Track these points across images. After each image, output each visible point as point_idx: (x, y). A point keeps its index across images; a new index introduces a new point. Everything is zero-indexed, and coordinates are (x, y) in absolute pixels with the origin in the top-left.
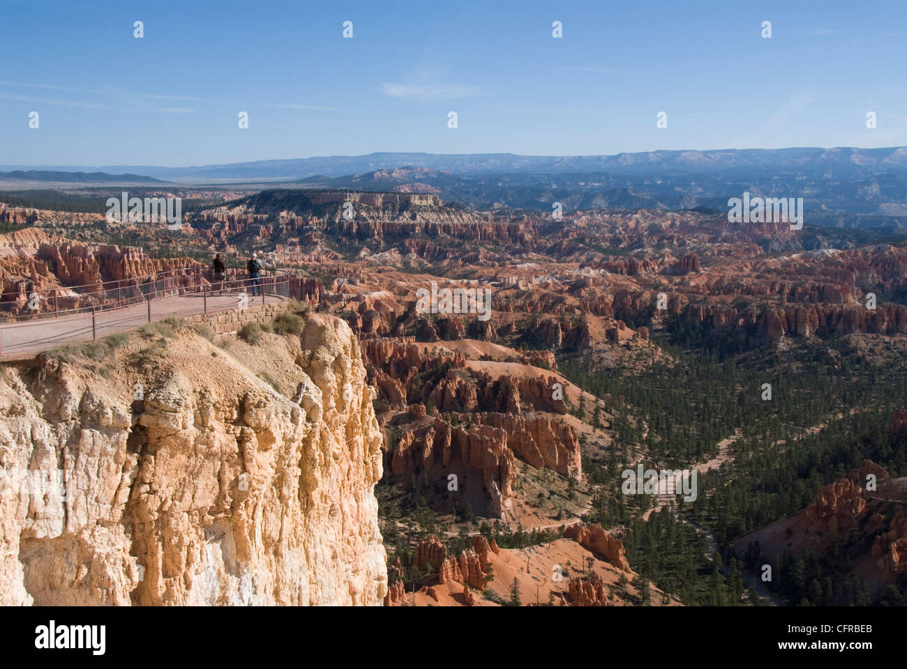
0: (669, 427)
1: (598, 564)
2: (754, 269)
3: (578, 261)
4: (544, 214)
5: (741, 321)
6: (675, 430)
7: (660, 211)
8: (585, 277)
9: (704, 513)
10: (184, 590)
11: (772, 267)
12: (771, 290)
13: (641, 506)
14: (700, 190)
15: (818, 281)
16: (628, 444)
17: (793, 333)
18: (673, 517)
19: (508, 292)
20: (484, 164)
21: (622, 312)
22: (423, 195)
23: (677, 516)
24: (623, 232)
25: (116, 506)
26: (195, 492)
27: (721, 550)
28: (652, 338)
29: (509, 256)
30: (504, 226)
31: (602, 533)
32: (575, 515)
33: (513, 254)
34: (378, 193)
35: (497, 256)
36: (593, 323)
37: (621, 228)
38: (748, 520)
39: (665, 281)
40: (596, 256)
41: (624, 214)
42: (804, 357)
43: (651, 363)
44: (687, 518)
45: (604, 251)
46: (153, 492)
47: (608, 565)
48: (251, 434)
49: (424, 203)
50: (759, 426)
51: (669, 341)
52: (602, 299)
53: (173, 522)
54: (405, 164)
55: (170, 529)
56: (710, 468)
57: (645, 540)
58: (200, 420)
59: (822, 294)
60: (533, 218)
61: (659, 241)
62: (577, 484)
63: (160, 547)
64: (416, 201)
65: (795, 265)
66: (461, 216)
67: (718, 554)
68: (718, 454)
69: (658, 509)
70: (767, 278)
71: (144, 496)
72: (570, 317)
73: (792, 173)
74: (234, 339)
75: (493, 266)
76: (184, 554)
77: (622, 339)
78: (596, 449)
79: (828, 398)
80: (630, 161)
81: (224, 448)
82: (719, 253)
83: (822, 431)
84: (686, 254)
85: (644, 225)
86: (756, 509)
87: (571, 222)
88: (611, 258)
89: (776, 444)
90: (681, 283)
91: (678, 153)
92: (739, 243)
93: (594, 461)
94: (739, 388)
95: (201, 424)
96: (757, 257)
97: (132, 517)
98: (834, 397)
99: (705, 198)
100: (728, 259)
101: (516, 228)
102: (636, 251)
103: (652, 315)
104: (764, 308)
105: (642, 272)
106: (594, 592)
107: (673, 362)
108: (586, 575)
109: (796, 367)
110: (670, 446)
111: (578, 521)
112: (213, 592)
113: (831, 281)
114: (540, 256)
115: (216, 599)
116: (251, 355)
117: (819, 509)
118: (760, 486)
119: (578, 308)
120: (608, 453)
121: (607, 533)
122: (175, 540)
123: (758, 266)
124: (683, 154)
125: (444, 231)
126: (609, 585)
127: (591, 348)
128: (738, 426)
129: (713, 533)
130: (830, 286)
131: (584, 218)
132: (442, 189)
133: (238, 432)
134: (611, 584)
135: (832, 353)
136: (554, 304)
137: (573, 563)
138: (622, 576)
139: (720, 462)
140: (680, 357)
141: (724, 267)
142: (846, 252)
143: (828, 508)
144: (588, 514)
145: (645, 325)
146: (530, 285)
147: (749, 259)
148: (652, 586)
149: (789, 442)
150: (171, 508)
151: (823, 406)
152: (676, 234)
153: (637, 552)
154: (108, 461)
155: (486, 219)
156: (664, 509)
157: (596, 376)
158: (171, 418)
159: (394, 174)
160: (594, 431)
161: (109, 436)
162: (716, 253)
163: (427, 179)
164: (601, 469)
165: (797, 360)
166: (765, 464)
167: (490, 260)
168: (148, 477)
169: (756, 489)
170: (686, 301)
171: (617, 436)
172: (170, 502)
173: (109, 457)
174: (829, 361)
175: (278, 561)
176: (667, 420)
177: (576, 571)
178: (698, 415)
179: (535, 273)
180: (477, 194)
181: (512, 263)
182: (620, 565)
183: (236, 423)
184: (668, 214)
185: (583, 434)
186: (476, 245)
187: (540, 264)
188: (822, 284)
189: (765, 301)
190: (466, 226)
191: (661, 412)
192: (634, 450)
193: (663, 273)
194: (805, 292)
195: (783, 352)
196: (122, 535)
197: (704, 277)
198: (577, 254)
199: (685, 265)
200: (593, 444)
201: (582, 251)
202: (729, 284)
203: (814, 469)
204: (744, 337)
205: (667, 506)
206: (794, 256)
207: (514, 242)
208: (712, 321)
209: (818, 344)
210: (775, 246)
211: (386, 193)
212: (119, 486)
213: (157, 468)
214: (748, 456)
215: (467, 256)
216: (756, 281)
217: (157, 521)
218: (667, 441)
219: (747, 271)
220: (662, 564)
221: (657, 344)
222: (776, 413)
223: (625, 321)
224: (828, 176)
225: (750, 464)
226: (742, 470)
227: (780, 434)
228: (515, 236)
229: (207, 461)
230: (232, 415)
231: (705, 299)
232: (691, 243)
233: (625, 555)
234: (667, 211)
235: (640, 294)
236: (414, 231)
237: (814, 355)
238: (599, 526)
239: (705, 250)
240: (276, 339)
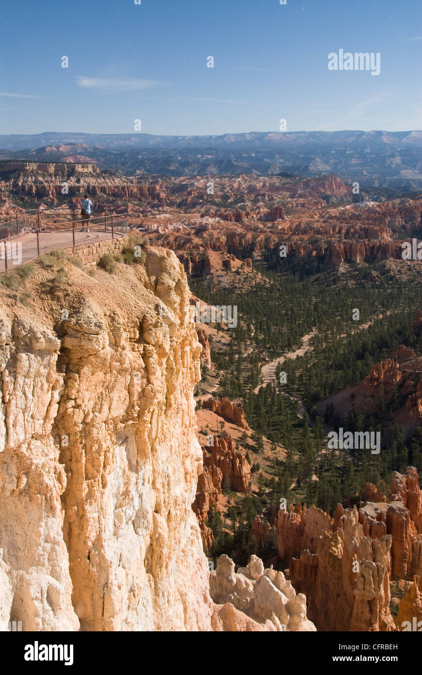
0: (269, 328)
1: (228, 425)
2: (321, 217)
3: (199, 212)
4: (173, 179)
5: (314, 253)
6: (273, 330)
7: (255, 176)
8: (205, 223)
9: (296, 386)
10: (101, 489)
11: (334, 215)
12: (333, 231)
13: (252, 384)
14: (282, 161)
15: (364, 224)
16: (241, 341)
17: (349, 260)
18: (274, 390)
19: (151, 236)
20: (128, 141)
21: (232, 248)
22: (84, 165)
23: (277, 389)
24: (230, 191)
25: (47, 421)
26: (111, 405)
27: (308, 410)
28: (255, 266)
29: (150, 209)
30: (145, 187)
31: (229, 404)
32: (208, 393)
33: (152, 207)
34: (51, 163)
35: (141, 209)
36: (213, 256)
37: (228, 188)
38: (325, 389)
39: (261, 226)
40: (211, 208)
41: (230, 178)
42: (356, 277)
43: (254, 284)
44: (284, 390)
45: (217, 205)
46: (78, 406)
47: (234, 426)
48: (153, 351)
49: (86, 170)
50: (328, 325)
51: (265, 268)
52: (218, 239)
53: (95, 431)
54: (68, 141)
55: (92, 438)
56: (297, 356)
57: (257, 407)
58: (113, 341)
59: (367, 233)
60: (166, 181)
61: (255, 197)
62: (208, 370)
63: (84, 455)
64: (79, 169)
65: (348, 213)
66: (113, 180)
67: (306, 413)
68: (302, 345)
69: (264, 385)
70: (330, 223)
71: (70, 410)
72: (197, 252)
73: (344, 149)
74: (95, 269)
75: (139, 216)
76: (102, 458)
77: (234, 267)
78: (220, 346)
79: (372, 305)
80: (233, 140)
81: (133, 364)
82: (297, 206)
83: (370, 326)
84: (274, 207)
85: (244, 186)
86: (330, 382)
87: (192, 184)
88: (223, 210)
89: (340, 337)
90: (272, 227)
91: (266, 134)
92: (310, 198)
93: (219, 354)
94: (314, 300)
95: (115, 345)
96: (323, 208)
97: (58, 429)
98: (376, 303)
99: (285, 167)
100: (303, 210)
101: (154, 189)
102: (239, 205)
103: (253, 250)
104: (329, 243)
105: (245, 220)
106: (226, 445)
107: (269, 283)
108: (219, 434)
109: (351, 283)
110: (270, 341)
111: (210, 396)
112: (119, 488)
113: (372, 224)
114: (172, 209)
115: (121, 493)
116: (113, 282)
117: (372, 380)
118: (331, 366)
119: (202, 246)
120: (228, 348)
121: (232, 403)
122: (95, 447)
123: (324, 214)
124: (270, 135)
125: (102, 191)
126: (235, 440)
127: (212, 274)
128: (315, 325)
129: (302, 399)
130: (372, 228)
131: (202, 181)
132: (98, 160)
133: (141, 349)
134: (237, 438)
135: (374, 273)
136: (184, 243)
137: (210, 426)
138: (244, 433)
139: (305, 351)
140: (274, 279)
141: (302, 215)
142: (381, 203)
143: (378, 379)
144: (216, 391)
145: (249, 257)
146: (166, 230)
147: (317, 209)
148: (264, 439)
149: (349, 335)
150: (93, 419)
151: (370, 310)
152: (267, 192)
153: (252, 415)
154: (41, 381)
155: (132, 182)
156: (269, 385)
157: (216, 294)
158: (94, 339)
159: (61, 149)
160: (218, 333)
161: (43, 358)
162: (295, 205)
163: (86, 153)
164: (225, 359)
165: (352, 279)
166: (334, 351)
167: (136, 212)
168: (73, 393)
169: (329, 368)
170: (276, 239)
171: (234, 336)
172: (91, 415)
173: (42, 378)
174: (373, 279)
175: (153, 455)
176: (267, 323)
177: (213, 431)
178: (288, 319)
179: (169, 221)
180: (123, 164)
181: (152, 215)
182: (242, 425)
183: (138, 341)
184: (261, 178)
185: (210, 335)
186: (126, 201)
187: (172, 215)
188: (367, 227)
189: (330, 239)
190: (118, 187)
191: (263, 318)
192: (246, 345)
193: (260, 219)
194: (356, 232)
195: (343, 274)
196: (53, 446)
197: (287, 222)
198: (198, 207)
199: (274, 214)
200: (217, 342)
201: (202, 205)
202: (305, 227)
203: (367, 354)
204: (316, 264)
205: (270, 382)
206: (348, 207)
207: (153, 199)
208: (294, 253)
209: (366, 268)
210: (334, 200)
211: (56, 163)
212: (50, 403)
213: (81, 385)
214: (322, 346)
215: (119, 209)
216: (323, 225)
217: (81, 432)
218: (268, 338)
219: (316, 217)
220: (269, 423)
221: (258, 270)
222: (339, 315)
223: (235, 254)
224: (368, 150)
225: (324, 351)
226: (319, 356)
227: (342, 330)
228: (154, 195)
229: (120, 376)
230: (135, 335)
231: (289, 238)
232: (277, 199)
233: (245, 418)
234: (260, 176)
235: (245, 235)
236: (79, 191)
237: (363, 275)
238: (227, 399)
239: (288, 203)
240: (127, 268)
